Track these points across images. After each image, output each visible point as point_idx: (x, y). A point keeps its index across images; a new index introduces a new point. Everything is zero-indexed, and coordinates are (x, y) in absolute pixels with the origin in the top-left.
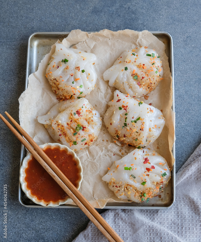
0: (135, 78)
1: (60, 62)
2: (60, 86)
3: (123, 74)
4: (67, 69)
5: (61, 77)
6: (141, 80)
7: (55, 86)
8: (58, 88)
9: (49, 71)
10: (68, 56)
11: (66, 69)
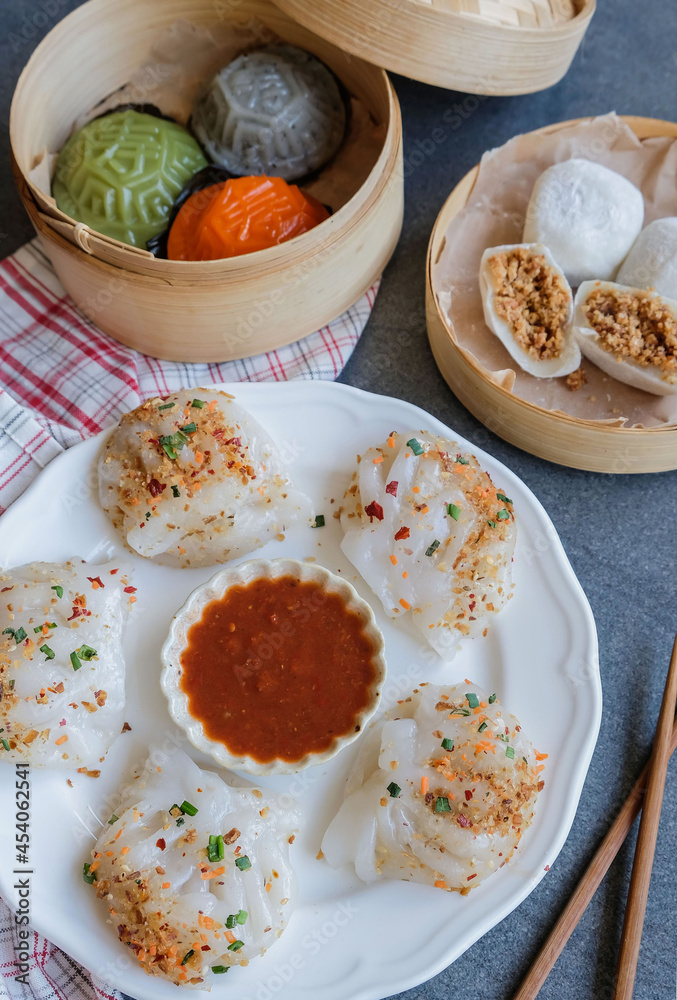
0: (442, 808)
1: (160, 814)
2: (149, 909)
3: (394, 814)
4: (186, 840)
5: (159, 871)
6: (465, 805)
7: (128, 905)
8: (138, 914)
9: (113, 842)
10: (199, 790)
11: (183, 843)
